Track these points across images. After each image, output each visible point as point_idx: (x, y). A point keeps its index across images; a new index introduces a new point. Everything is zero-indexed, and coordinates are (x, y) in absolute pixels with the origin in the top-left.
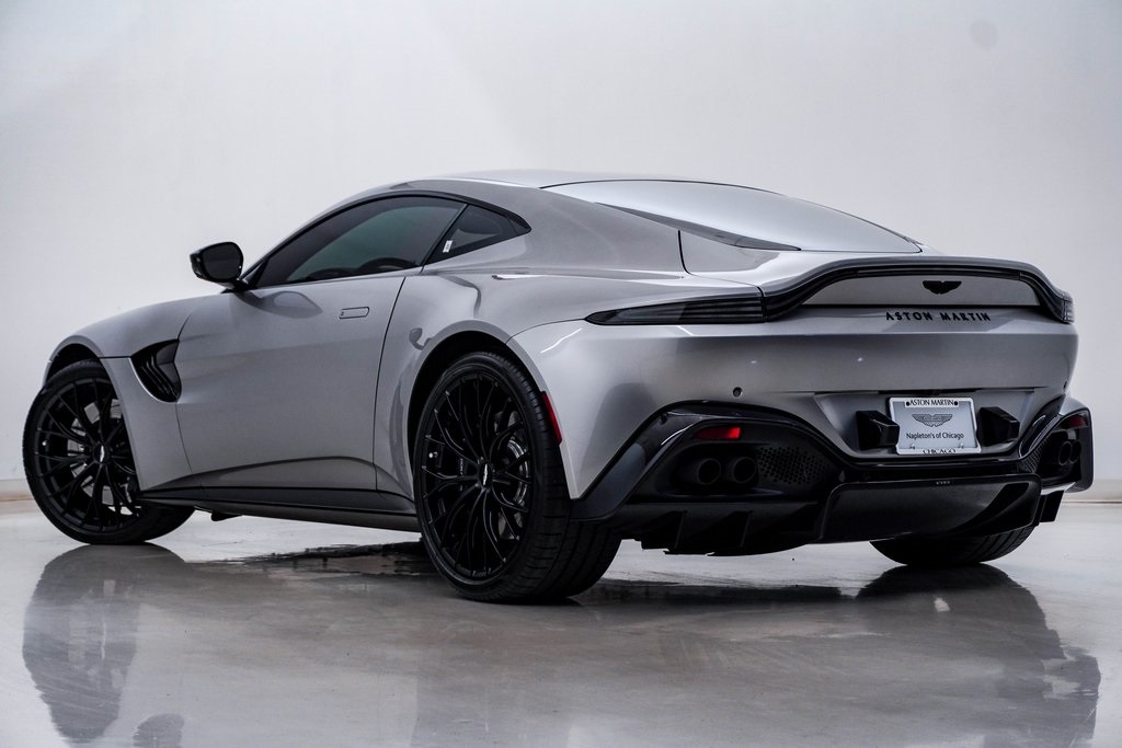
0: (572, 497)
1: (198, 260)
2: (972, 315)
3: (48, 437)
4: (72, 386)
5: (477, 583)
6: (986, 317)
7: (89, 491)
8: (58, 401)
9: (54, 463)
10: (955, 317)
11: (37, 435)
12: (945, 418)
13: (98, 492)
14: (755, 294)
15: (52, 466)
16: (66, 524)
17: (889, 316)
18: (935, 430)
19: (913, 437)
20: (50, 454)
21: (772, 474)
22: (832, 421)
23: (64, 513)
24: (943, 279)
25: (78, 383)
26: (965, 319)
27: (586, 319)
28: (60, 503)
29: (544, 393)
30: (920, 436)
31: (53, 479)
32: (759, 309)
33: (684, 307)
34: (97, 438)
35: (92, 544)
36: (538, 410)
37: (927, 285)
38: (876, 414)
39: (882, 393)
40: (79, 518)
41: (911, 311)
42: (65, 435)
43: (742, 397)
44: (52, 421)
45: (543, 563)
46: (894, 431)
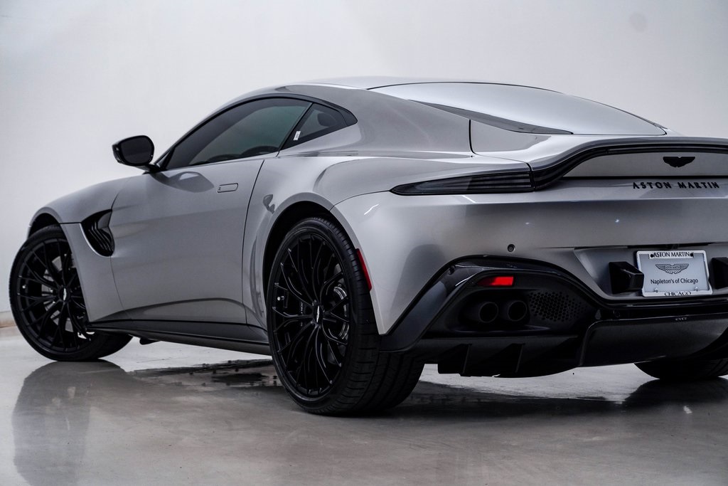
0: (380, 333)
1: (117, 149)
2: (704, 184)
3: (27, 282)
4: (42, 244)
5: (311, 400)
6: (716, 185)
7: (56, 321)
8: (33, 256)
9: (31, 301)
10: (690, 185)
11: (19, 281)
12: (683, 267)
13: (63, 323)
14: (525, 169)
15: (30, 303)
16: (40, 346)
17: (635, 186)
18: (674, 277)
19: (657, 282)
20: (29, 295)
21: (541, 314)
22: (589, 271)
23: (39, 338)
24: (680, 155)
25: (47, 242)
26: (698, 187)
27: (391, 191)
28: (37, 331)
29: (358, 250)
30: (662, 282)
31: (31, 314)
32: (528, 181)
33: (470, 179)
34: (61, 283)
35: (59, 361)
36: (354, 263)
37: (666, 160)
38: (626, 265)
39: (630, 247)
40: (50, 342)
41: (654, 182)
42: (38, 281)
43: (514, 252)
44: (30, 271)
45: (359, 385)
46: (640, 278)
